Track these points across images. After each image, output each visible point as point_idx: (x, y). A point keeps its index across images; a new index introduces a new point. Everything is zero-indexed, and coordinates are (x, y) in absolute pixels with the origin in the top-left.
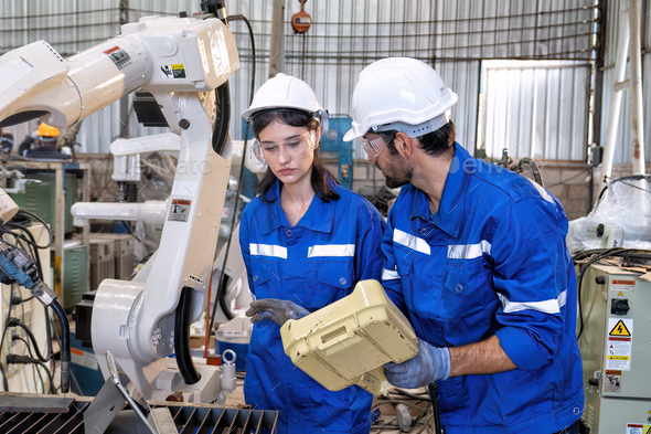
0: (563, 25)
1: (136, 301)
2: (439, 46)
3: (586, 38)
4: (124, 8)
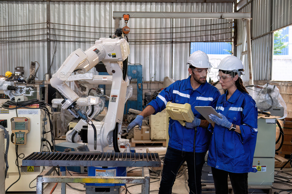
0: (221, 29)
1: (102, 127)
2: (174, 37)
3: (230, 34)
4: (48, 22)
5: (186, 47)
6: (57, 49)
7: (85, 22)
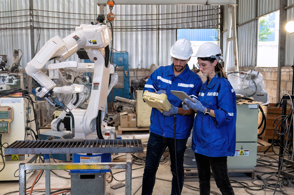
0: (207, 15)
1: (85, 115)
2: (160, 24)
3: (216, 20)
4: (31, 9)
5: (172, 33)
6: (41, 37)
7: (69, 9)
